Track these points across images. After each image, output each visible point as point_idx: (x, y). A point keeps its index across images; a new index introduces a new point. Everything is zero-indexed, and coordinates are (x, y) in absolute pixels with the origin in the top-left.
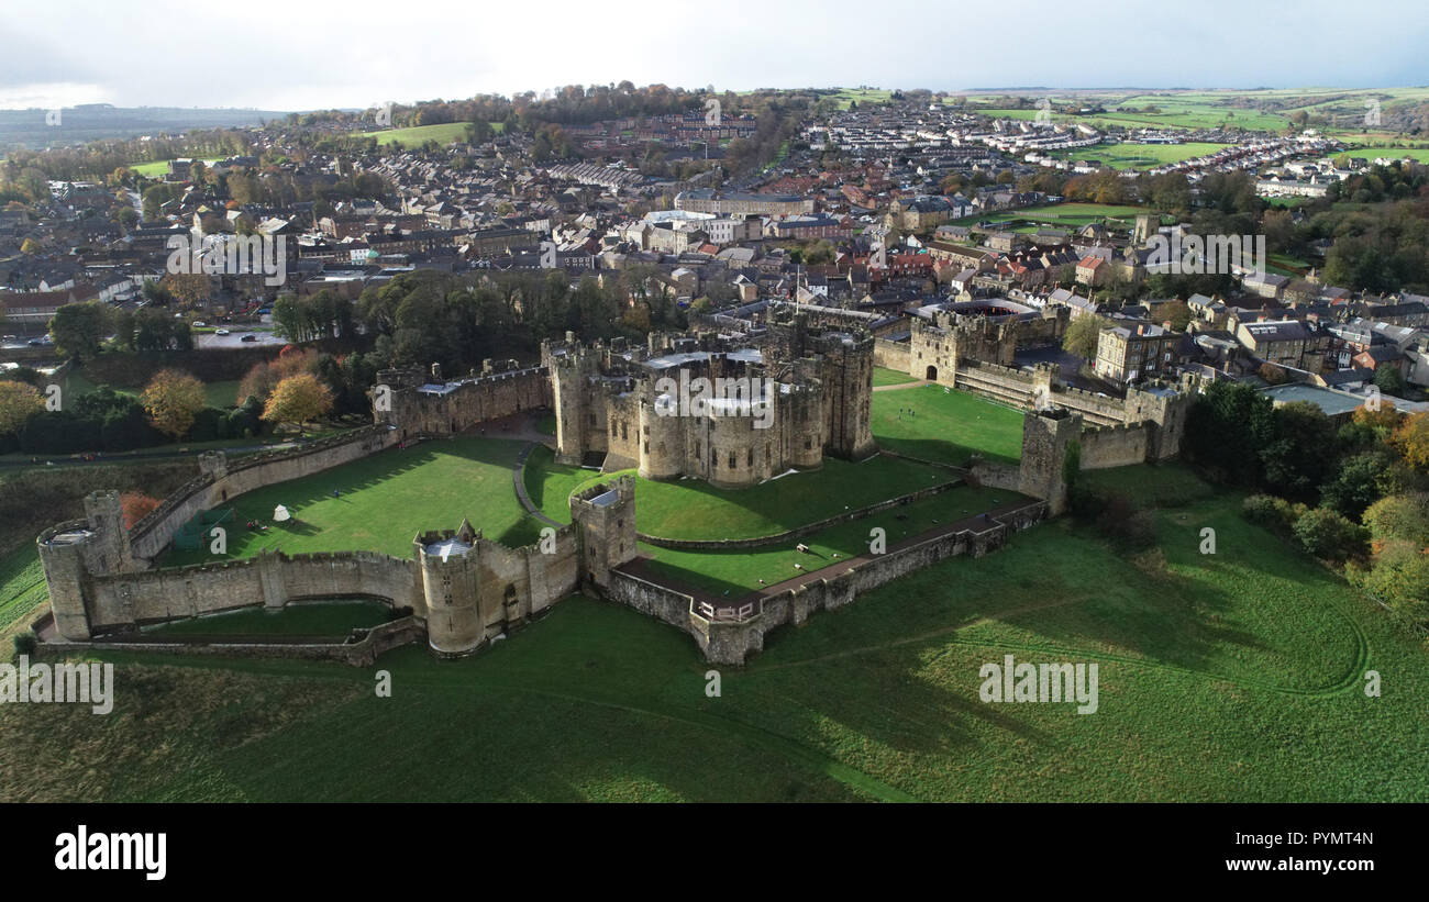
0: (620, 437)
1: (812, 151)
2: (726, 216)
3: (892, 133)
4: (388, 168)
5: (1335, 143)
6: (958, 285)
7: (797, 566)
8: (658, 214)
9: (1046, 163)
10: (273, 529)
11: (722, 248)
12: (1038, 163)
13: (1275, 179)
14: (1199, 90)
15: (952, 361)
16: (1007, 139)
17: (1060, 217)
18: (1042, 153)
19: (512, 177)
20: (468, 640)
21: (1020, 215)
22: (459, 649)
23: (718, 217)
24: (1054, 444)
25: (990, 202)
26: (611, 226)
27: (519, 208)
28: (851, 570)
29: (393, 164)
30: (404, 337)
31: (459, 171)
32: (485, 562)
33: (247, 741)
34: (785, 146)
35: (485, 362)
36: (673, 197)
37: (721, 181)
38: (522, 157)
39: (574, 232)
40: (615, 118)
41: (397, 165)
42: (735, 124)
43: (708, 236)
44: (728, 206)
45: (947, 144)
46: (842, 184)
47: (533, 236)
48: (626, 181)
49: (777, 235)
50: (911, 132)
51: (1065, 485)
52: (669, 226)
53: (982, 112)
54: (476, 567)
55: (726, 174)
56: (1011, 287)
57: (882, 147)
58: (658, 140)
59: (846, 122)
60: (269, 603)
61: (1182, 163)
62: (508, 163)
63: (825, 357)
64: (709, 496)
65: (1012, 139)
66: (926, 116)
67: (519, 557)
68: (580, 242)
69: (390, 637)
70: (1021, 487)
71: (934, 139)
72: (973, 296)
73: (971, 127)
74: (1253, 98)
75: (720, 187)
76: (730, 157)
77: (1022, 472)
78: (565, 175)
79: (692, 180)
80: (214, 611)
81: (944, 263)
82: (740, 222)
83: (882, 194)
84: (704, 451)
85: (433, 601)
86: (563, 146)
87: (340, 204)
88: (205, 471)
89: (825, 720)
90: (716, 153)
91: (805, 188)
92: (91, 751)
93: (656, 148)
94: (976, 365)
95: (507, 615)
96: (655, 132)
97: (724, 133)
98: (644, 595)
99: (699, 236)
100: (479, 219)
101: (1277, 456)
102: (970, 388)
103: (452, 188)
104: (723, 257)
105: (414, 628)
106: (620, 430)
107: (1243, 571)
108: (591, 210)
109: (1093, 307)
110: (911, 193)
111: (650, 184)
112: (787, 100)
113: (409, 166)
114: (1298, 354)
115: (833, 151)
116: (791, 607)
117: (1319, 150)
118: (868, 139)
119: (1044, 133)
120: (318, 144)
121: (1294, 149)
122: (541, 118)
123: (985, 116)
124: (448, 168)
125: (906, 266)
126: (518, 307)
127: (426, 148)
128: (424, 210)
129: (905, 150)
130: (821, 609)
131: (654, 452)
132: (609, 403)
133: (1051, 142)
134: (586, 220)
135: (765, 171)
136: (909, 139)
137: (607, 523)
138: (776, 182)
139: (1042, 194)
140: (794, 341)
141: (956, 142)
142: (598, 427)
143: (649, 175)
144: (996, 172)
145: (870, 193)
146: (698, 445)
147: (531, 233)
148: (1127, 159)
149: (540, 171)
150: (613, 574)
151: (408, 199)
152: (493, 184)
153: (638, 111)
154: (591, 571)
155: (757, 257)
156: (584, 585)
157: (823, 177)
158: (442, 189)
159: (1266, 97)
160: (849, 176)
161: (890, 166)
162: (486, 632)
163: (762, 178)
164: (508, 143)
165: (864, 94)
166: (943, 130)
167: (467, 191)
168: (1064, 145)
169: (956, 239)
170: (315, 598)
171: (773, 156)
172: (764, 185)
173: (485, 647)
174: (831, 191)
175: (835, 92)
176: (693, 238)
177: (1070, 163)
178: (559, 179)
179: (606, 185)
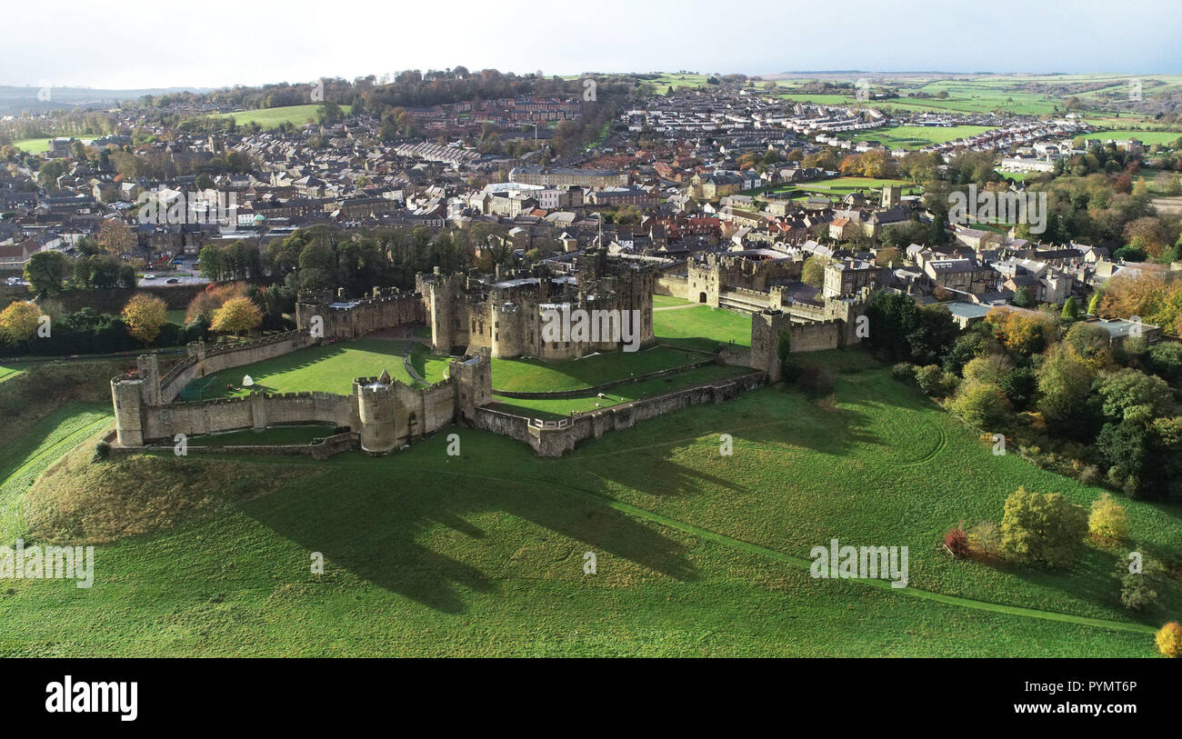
0: (478, 332)
1: (630, 132)
2: (553, 187)
3: (703, 116)
4: (251, 146)
5: (1085, 126)
6: (737, 240)
7: (597, 405)
8: (495, 185)
9: (833, 143)
10: (243, 390)
11: (550, 212)
12: (826, 143)
13: (1018, 157)
14: (1001, 74)
15: (716, 288)
16: (803, 122)
17: (832, 188)
18: (830, 135)
19: (364, 155)
20: (388, 444)
21: (800, 186)
22: (382, 450)
23: (546, 188)
24: (770, 332)
25: (776, 176)
26: (456, 196)
27: (375, 181)
28: (631, 405)
29: (255, 143)
30: (307, 275)
31: (315, 150)
32: (398, 396)
33: (256, 496)
34: (607, 128)
35: (375, 289)
36: (507, 173)
37: (549, 159)
38: (370, 137)
39: (426, 200)
40: (452, 101)
41: (258, 144)
42: (562, 107)
43: (538, 202)
44: (555, 179)
45: (749, 127)
46: (654, 161)
47: (391, 203)
48: (465, 159)
49: (596, 203)
50: (720, 115)
51: (780, 361)
52: (505, 195)
53: (786, 97)
54: (393, 397)
55: (553, 153)
56: (776, 240)
57: (692, 128)
58: (492, 122)
59: (663, 106)
60: (256, 425)
61: (947, 143)
62: (358, 142)
63: (619, 277)
64: (539, 368)
65: (807, 121)
66: (735, 100)
67: (418, 395)
68: (432, 208)
69: (336, 445)
70: (752, 364)
71: (740, 121)
72: (745, 247)
73: (774, 111)
74: (1043, 83)
75: (548, 163)
76: (558, 138)
77: (753, 353)
78: (410, 153)
79: (524, 157)
80: (221, 431)
81: (728, 224)
82: (565, 192)
83: (689, 170)
84: (536, 338)
85: (366, 418)
86: (408, 127)
87: (219, 178)
88: (191, 355)
89: (610, 482)
90: (545, 134)
91: (622, 164)
92: (160, 502)
93: (491, 129)
94: (733, 290)
95: (411, 432)
96: (489, 115)
97: (552, 116)
98: (498, 421)
99: (531, 202)
100: (342, 190)
101: (918, 339)
102: (730, 307)
103: (312, 164)
104: (551, 218)
105: (351, 440)
106: (477, 328)
107: (882, 405)
108: (439, 182)
109: (831, 253)
110: (713, 169)
111: (487, 161)
112: (609, 85)
113: (270, 145)
114: (968, 283)
115: (649, 132)
116: (592, 426)
117: (1067, 132)
118: (680, 122)
119: (837, 117)
120: (180, 124)
121: (1046, 131)
122: (386, 102)
123: (788, 101)
124: (305, 146)
125: (699, 226)
126: (389, 255)
127: (282, 128)
128: (292, 183)
129: (713, 132)
130: (612, 429)
131: (502, 340)
132: (470, 310)
133: (841, 125)
134: (435, 191)
135: (588, 150)
136: (717, 122)
137: (474, 377)
138: (598, 159)
139: (821, 170)
140: (598, 267)
141: (757, 125)
142: (461, 328)
143: (486, 153)
144: (788, 151)
145: (678, 168)
146: (532, 334)
147: (389, 201)
148: (903, 140)
149: (388, 149)
150: (477, 410)
151: (276, 174)
152: (349, 160)
153: (474, 95)
154: (463, 409)
155: (578, 219)
156: (458, 418)
157: (639, 155)
158: (304, 165)
159: (1055, 82)
160: (662, 155)
161: (698, 145)
162: (397, 442)
163: (584, 156)
164: (357, 124)
165: (683, 78)
166: (748, 114)
167: (326, 166)
168: (851, 128)
169: (743, 206)
170: (285, 423)
171: (595, 137)
172: (587, 162)
173: (396, 451)
174: (644, 167)
175: (654, 77)
176: (525, 204)
177: (852, 143)
178: (405, 156)
179: (448, 161)
